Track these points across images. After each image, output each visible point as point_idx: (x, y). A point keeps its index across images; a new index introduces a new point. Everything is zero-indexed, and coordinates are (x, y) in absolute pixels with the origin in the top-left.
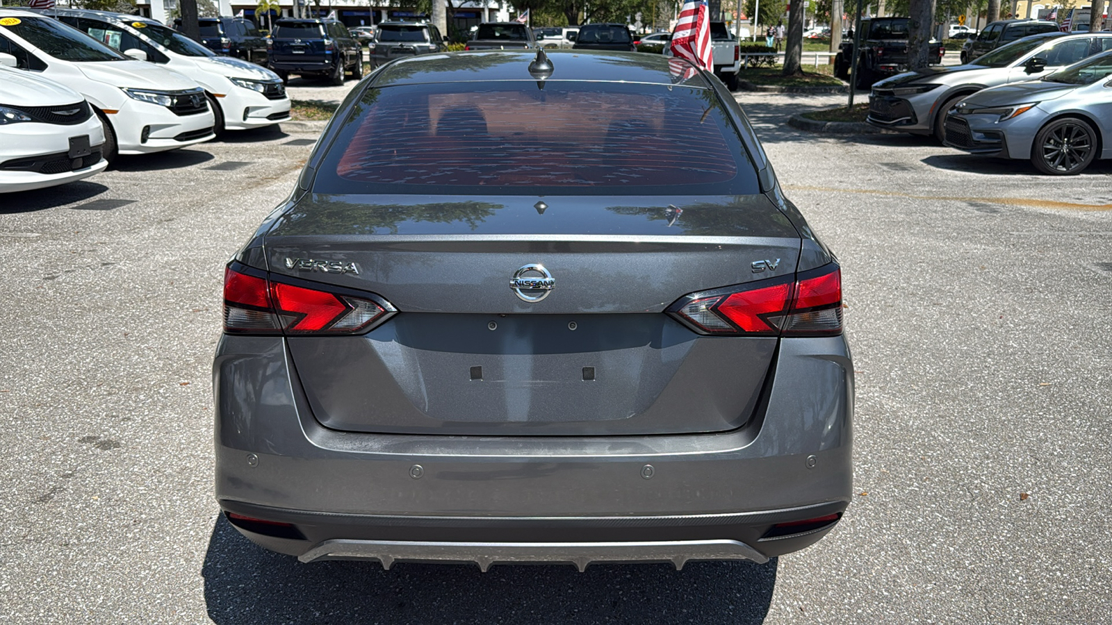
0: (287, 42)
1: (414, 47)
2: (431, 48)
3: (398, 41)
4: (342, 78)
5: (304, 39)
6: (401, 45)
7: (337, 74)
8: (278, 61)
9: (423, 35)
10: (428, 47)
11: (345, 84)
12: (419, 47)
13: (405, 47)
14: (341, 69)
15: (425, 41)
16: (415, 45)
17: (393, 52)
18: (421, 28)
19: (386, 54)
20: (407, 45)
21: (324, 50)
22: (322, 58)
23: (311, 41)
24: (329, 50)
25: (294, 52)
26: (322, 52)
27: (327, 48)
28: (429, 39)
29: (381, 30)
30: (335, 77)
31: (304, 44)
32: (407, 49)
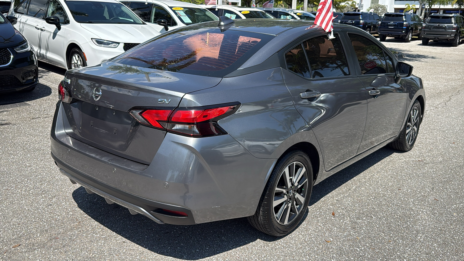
0: (387, 23)
1: (445, 26)
2: (454, 26)
3: (438, 23)
4: (410, 39)
5: (395, 22)
6: (439, 25)
7: (407, 37)
8: (382, 31)
9: (451, 21)
10: (453, 26)
11: (411, 42)
12: (447, 26)
13: (440, 26)
14: (410, 35)
15: (452, 23)
16: (446, 25)
17: (433, 28)
18: (451, 17)
19: (430, 29)
20: (441, 25)
21: (403, 26)
22: (402, 30)
23: (398, 23)
24: (405, 27)
25: (389, 27)
26: (402, 27)
27: (404, 26)
28: (454, 23)
29: (430, 18)
30: (406, 38)
31: (394, 24)
32: (441, 27)
